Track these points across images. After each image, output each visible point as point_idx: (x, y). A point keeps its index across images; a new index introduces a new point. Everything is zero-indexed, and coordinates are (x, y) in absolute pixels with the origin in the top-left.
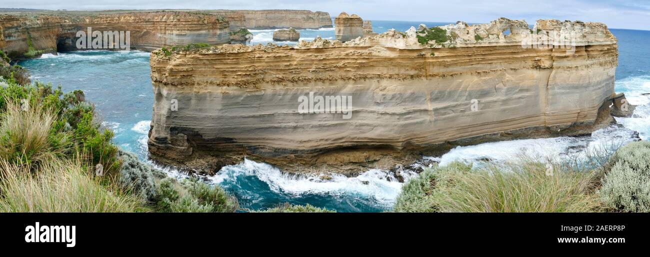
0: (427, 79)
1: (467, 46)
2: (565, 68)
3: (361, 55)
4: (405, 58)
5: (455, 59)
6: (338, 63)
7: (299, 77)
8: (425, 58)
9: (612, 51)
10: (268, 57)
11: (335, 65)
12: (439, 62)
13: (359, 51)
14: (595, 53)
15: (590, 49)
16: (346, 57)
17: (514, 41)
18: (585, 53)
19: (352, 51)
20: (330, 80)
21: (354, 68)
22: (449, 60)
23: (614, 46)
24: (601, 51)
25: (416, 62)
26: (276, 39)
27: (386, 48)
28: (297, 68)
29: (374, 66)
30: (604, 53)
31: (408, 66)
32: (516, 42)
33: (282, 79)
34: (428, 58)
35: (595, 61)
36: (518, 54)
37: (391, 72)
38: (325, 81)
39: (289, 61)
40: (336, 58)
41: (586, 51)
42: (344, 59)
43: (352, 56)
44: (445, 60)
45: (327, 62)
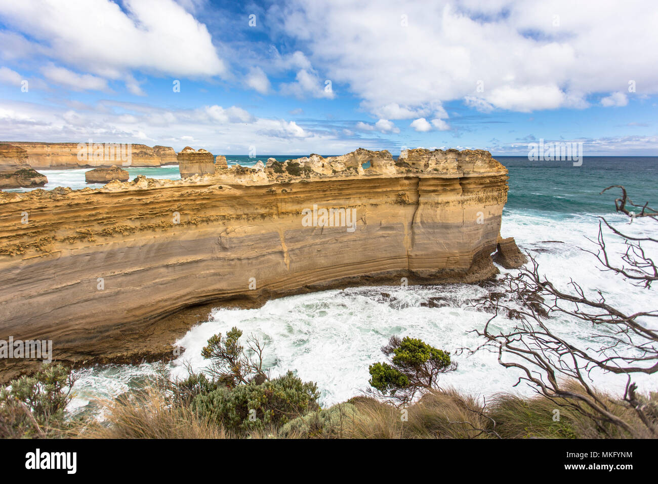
0: (279, 217)
1: (322, 180)
2: (433, 203)
3: (199, 195)
4: (252, 196)
5: (309, 195)
6: (171, 206)
7: (115, 228)
8: (276, 194)
9: (499, 184)
10: (57, 206)
11: (167, 209)
12: (291, 198)
13: (197, 191)
14: (472, 186)
15: (464, 182)
16: (181, 199)
17: (375, 173)
18: (458, 187)
19: (189, 191)
20: (163, 227)
21: (193, 210)
22: (302, 196)
23: (502, 178)
24: (481, 184)
25: (266, 199)
26: (89, 181)
27: (230, 185)
28: (110, 218)
29: (218, 207)
30: (485, 187)
31: (257, 204)
32: (377, 175)
33: (87, 234)
34: (279, 195)
35: (471, 196)
36: (378, 188)
37: (239, 212)
38: (157, 230)
39: (95, 209)
40: (168, 200)
41: (461, 184)
42: (178, 201)
43: (188, 196)
44: (298, 196)
45: (157, 206)
